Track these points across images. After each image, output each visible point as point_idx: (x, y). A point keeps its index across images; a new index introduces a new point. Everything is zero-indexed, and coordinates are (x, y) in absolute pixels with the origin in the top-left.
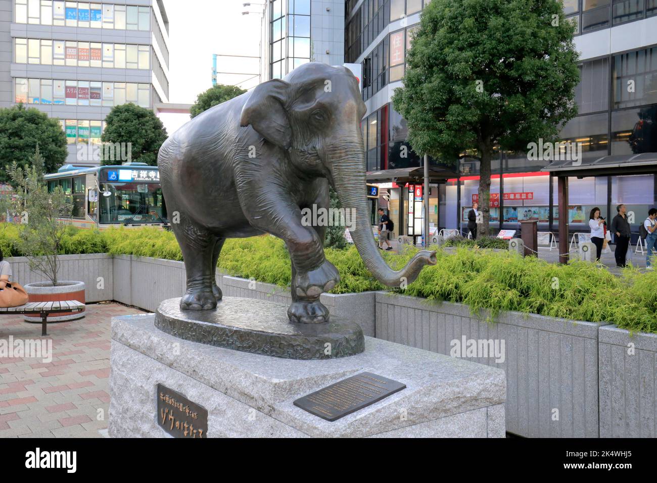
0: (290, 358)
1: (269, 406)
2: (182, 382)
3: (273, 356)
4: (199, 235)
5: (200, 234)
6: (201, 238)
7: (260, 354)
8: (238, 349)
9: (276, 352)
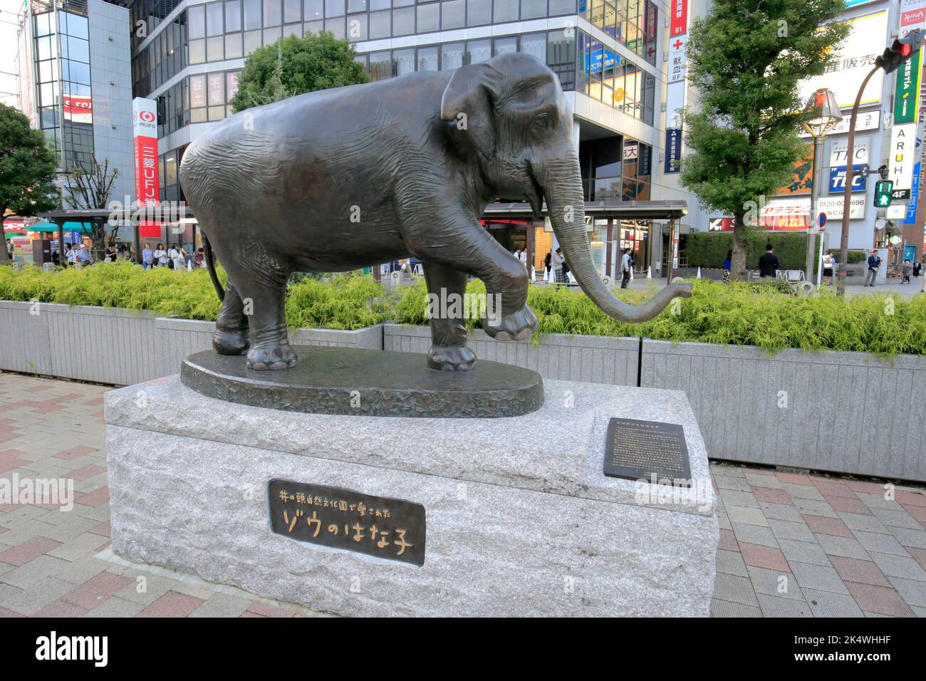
0: (505, 416)
1: (579, 485)
2: (335, 473)
3: (481, 417)
4: (278, 270)
5: (278, 267)
6: (280, 274)
7: (459, 417)
8: (421, 415)
9: (486, 412)
